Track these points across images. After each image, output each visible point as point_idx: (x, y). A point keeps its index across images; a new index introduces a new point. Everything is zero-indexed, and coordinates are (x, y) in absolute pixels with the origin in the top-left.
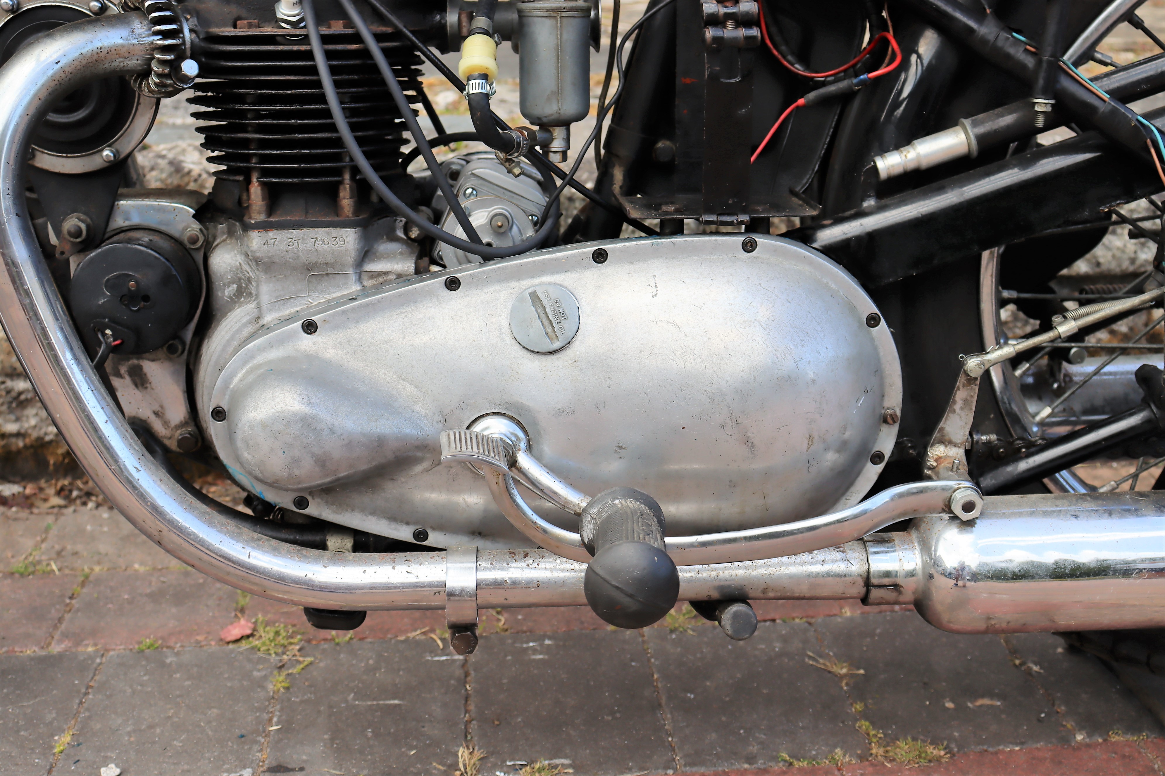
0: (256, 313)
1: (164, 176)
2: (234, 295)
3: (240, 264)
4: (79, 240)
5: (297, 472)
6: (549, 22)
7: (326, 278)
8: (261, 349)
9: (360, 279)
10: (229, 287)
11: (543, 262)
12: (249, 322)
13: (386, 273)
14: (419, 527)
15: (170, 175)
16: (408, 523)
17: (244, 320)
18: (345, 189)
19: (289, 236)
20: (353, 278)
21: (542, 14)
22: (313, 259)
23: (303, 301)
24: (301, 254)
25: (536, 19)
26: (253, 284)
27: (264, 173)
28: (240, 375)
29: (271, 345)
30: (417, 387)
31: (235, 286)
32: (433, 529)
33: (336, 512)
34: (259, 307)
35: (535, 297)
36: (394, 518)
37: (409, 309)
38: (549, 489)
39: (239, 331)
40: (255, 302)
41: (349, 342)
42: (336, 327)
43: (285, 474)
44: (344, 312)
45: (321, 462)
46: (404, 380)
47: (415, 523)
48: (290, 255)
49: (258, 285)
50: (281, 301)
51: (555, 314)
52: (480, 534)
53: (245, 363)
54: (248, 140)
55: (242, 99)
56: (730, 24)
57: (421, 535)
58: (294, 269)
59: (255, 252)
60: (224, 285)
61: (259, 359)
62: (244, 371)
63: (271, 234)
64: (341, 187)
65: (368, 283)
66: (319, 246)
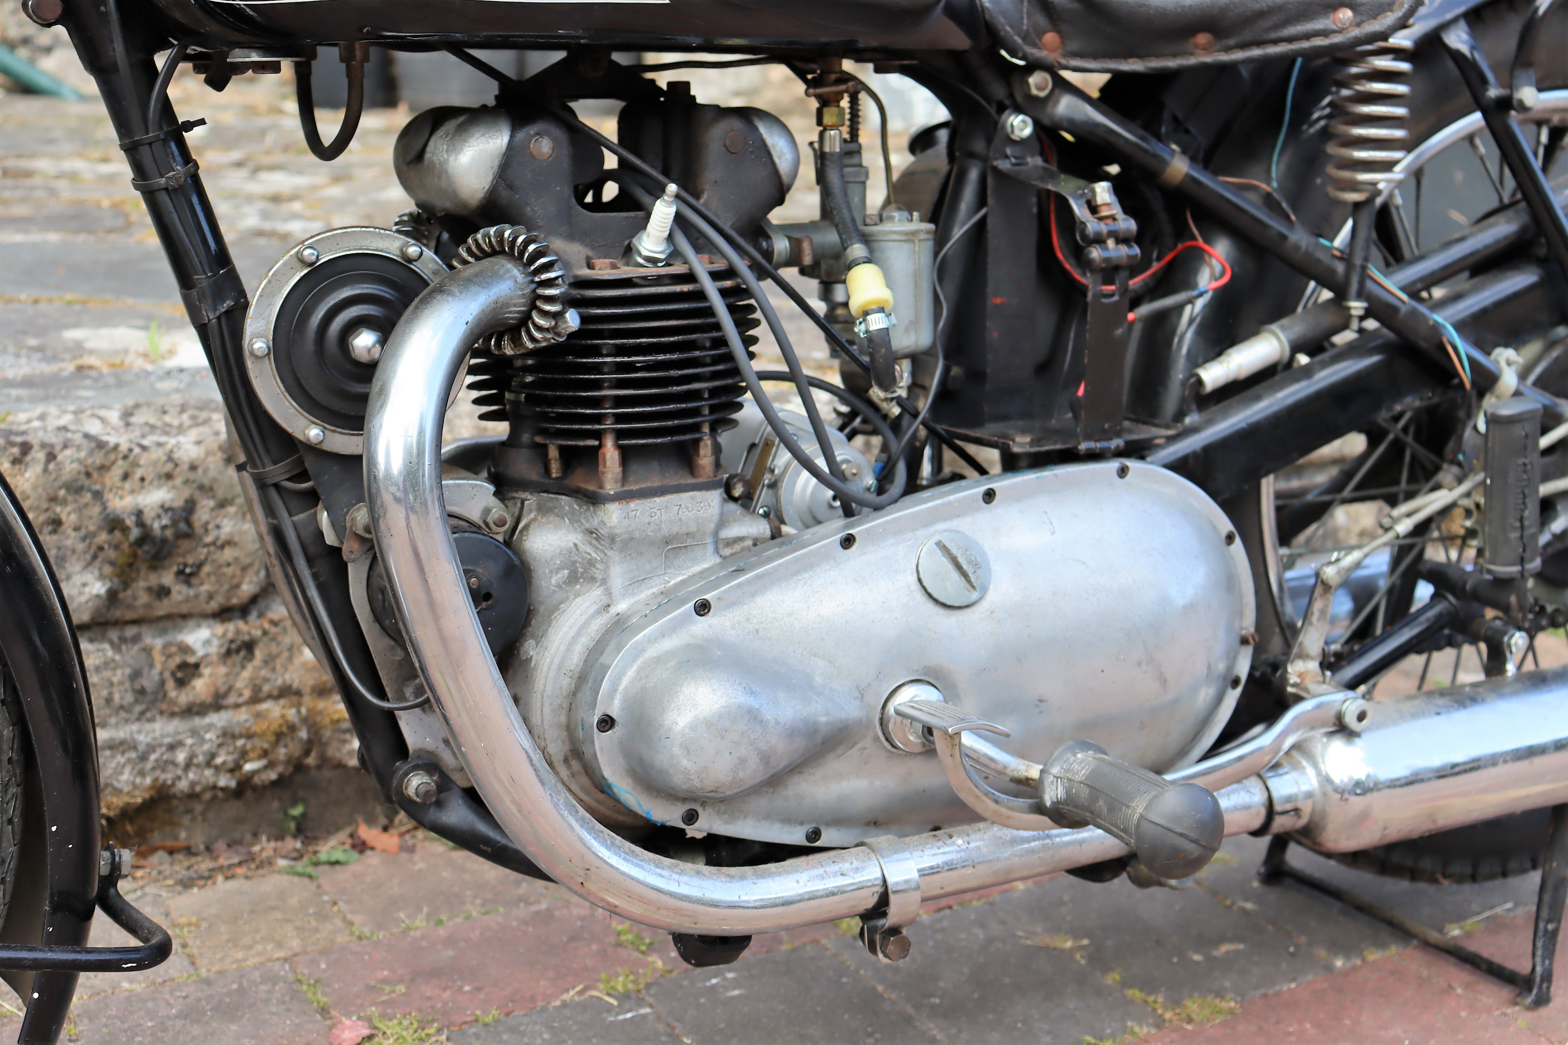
0: (605, 600)
1: (83, 454)
2: (564, 583)
3: (575, 545)
5: (741, 775)
6: (907, 246)
7: (684, 550)
8: (652, 640)
9: (717, 551)
10: (557, 573)
11: (936, 508)
12: (598, 612)
13: (741, 539)
14: (814, 825)
16: (802, 823)
17: (592, 610)
18: (706, 445)
19: (652, 505)
20: (711, 548)
21: (895, 237)
22: (675, 529)
23: (657, 580)
24: (663, 526)
25: (891, 244)
26: (598, 566)
27: (620, 435)
28: (631, 673)
29: (662, 634)
30: (830, 662)
31: (566, 572)
32: (828, 824)
33: (726, 823)
34: (609, 593)
35: (943, 547)
36: (788, 820)
37: (806, 575)
39: (586, 624)
40: (602, 588)
41: (748, 619)
42: (732, 605)
43: (730, 779)
44: (739, 586)
45: (765, 758)
46: (815, 655)
47: (810, 822)
48: (652, 527)
49: (607, 568)
50: (636, 582)
51: (970, 562)
52: (875, 823)
53: (635, 658)
55: (596, 351)
56: (1111, 243)
57: (815, 835)
58: (652, 544)
59: (614, 527)
60: (551, 572)
61: (652, 652)
62: (634, 668)
63: (633, 505)
64: (702, 444)
65: (727, 552)
66: (685, 515)
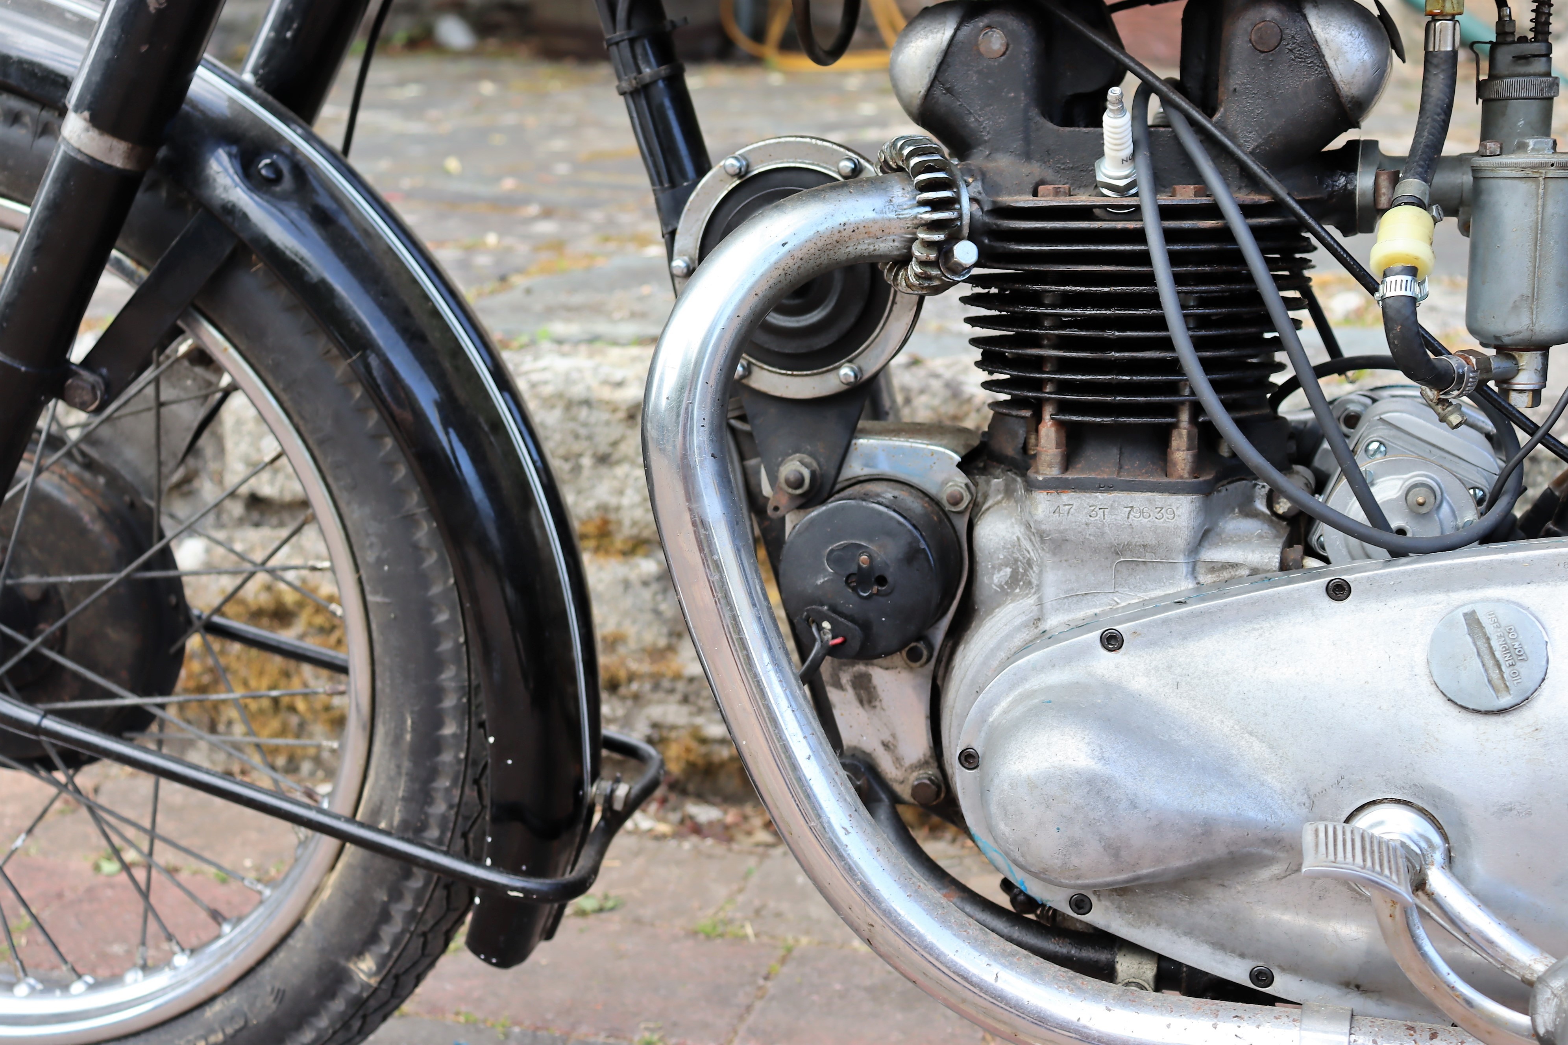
0: (1035, 614)
2: (1006, 583)
3: (1018, 539)
4: (799, 491)
5: (1075, 861)
6: (1524, 187)
7: (1142, 567)
8: (1038, 669)
9: (1193, 572)
10: (999, 570)
11: (1490, 565)
12: (1025, 625)
13: (1234, 566)
14: (1260, 964)
15: (945, 401)
16: (1242, 956)
17: (1018, 622)
18: (1180, 436)
19: (1092, 502)
20: (1184, 569)
21: (1513, 174)
22: (1125, 538)
23: (1105, 599)
24: (1107, 529)
25: (1502, 182)
26: (1035, 569)
27: (1063, 407)
28: (1004, 704)
29: (1052, 664)
30: (1271, 747)
31: (1009, 570)
32: (1283, 969)
33: (1130, 924)
34: (1040, 603)
35: (1473, 621)
36: (1220, 945)
37: (1266, 625)
38: (1480, 933)
39: (1009, 636)
40: (1036, 596)
41: (1169, 667)
42: (1152, 644)
43: (1058, 862)
44: (1165, 621)
45: (1114, 850)
46: (1251, 733)
47: (1254, 957)
48: (1092, 530)
49: (1041, 572)
50: (1073, 597)
51: (1507, 650)
52: (1358, 987)
53: (1013, 686)
54: (1041, 359)
55: (1036, 299)
57: (1263, 976)
58: (1096, 551)
59: (1040, 522)
60: (993, 567)
61: (1034, 683)
62: (1010, 699)
63: (1066, 497)
64: (1175, 433)
65: (1206, 579)
66: (1136, 520)
